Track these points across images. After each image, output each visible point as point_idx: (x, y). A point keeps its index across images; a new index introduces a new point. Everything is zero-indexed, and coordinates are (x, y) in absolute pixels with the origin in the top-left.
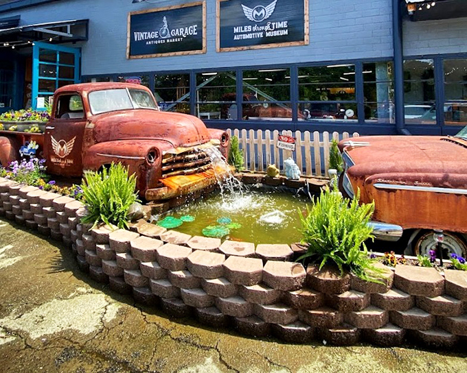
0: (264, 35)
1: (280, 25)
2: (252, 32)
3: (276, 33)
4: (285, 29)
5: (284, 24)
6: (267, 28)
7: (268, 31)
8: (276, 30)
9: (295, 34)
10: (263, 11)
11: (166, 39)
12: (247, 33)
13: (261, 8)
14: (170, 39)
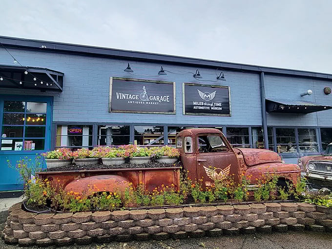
0: (210, 108)
1: (218, 105)
2: (204, 106)
3: (216, 109)
4: (221, 107)
5: (220, 105)
6: (212, 105)
7: (212, 107)
8: (216, 106)
9: (225, 111)
10: (209, 96)
11: (145, 102)
12: (201, 106)
13: (208, 94)
14: (148, 102)
